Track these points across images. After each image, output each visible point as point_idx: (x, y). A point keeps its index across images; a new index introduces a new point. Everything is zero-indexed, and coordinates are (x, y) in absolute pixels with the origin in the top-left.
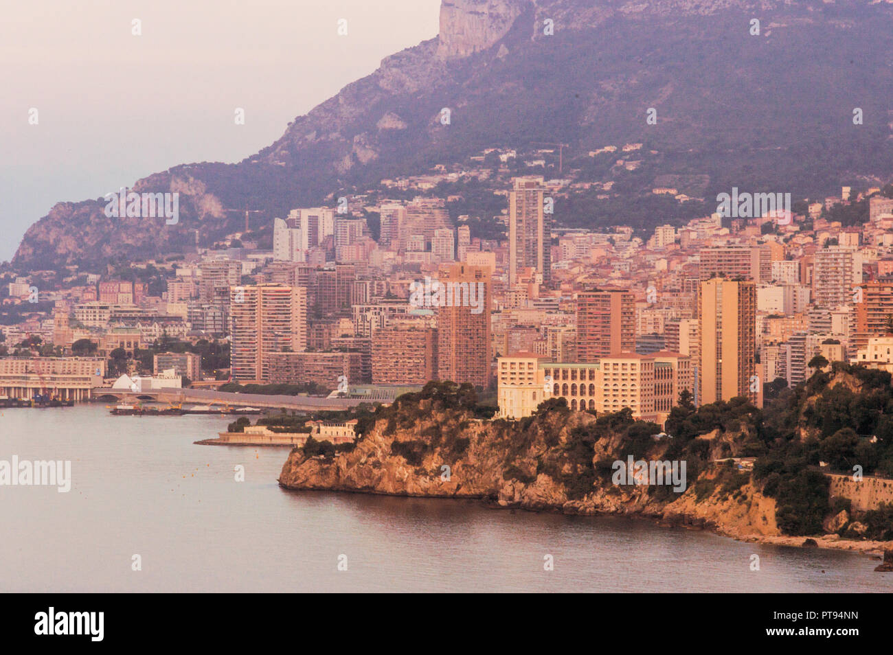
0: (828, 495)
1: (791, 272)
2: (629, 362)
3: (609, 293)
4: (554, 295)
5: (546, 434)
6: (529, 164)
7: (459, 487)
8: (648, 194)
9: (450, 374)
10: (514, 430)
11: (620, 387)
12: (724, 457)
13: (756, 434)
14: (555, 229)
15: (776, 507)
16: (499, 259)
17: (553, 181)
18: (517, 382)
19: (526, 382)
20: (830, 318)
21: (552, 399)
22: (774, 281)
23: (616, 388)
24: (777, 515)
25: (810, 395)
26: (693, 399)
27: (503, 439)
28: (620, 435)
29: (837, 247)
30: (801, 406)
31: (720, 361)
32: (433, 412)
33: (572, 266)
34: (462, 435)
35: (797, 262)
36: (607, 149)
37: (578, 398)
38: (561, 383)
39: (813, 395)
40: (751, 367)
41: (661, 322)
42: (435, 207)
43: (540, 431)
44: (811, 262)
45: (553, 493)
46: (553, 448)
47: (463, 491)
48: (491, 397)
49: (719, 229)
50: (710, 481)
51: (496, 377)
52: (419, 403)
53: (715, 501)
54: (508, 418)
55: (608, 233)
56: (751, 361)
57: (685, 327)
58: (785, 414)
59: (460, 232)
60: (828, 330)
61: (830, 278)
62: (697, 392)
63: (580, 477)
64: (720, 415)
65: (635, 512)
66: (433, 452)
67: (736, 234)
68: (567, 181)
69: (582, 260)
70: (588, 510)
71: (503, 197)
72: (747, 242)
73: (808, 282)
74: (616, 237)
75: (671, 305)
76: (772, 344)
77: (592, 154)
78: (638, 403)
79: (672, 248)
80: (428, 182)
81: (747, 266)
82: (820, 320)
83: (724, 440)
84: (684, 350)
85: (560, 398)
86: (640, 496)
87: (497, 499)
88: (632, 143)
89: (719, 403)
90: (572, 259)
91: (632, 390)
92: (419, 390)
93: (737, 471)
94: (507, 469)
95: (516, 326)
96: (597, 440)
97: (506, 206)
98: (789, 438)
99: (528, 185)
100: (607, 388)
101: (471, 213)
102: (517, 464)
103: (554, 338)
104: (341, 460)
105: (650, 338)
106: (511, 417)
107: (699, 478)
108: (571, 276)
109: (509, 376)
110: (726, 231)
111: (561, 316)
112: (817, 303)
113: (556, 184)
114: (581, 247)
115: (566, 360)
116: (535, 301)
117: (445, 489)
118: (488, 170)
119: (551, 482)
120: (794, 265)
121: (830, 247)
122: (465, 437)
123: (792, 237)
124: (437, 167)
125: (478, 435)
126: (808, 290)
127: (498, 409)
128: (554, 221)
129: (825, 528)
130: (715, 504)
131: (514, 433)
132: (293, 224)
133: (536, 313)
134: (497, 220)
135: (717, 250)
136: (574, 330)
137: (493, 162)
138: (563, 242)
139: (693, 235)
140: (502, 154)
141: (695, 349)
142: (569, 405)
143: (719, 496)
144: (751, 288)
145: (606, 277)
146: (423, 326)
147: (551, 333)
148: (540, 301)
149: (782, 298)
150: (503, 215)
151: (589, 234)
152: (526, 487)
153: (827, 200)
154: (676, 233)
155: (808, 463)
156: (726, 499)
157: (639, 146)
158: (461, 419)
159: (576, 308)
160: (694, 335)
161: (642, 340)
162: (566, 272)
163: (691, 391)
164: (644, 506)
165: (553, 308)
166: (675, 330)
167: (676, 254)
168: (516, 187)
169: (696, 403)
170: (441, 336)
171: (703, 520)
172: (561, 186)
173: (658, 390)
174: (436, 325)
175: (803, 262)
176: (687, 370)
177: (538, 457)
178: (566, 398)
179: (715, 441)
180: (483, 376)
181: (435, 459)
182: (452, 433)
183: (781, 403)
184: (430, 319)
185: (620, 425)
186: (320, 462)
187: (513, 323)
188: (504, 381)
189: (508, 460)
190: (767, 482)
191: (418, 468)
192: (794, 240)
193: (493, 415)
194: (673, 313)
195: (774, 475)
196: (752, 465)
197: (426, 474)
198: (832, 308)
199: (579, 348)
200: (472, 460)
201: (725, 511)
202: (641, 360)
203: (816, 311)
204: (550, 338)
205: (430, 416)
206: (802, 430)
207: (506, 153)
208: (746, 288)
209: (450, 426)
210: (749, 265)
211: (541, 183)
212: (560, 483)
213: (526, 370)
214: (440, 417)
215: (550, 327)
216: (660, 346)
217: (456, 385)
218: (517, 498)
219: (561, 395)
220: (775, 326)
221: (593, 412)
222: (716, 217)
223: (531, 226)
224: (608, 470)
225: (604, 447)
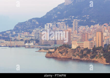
2: (88, 42)
3: (85, 33)
5: (78, 51)
6: (76, 18)
8: (90, 21)
10: (74, 50)
11: (87, 45)
12: (99, 53)
13: (103, 51)
16: (72, 29)
21: (78, 46)
22: (105, 32)
24: (106, 60)
27: (72, 51)
30: (109, 47)
31: (99, 42)
34: (67, 51)
36: (85, 16)
37: (81, 46)
38: (79, 44)
42: (64, 23)
47: (67, 57)
48: (71, 46)
50: (97, 56)
52: (62, 47)
55: (85, 26)
56: (102, 42)
57: (94, 38)
58: (107, 48)
59: (67, 26)
62: (96, 45)
63: (82, 56)
65: (88, 60)
66: (64, 53)
70: (83, 60)
71: (72, 22)
72: (102, 27)
75: (93, 35)
76: (105, 40)
77: (83, 17)
78: (89, 47)
80: (63, 20)
81: (102, 30)
84: (94, 40)
86: (89, 58)
87: (72, 58)
89: (99, 47)
90: (81, 29)
92: (62, 45)
93: (101, 55)
94: (73, 55)
97: (73, 23)
98: (107, 51)
99: (75, 20)
100: (85, 45)
101: (69, 24)
103: (79, 39)
104: (53, 54)
105: (90, 39)
108: (81, 31)
110: (99, 26)
113: (79, 20)
115: (80, 42)
116: (76, 34)
117: (65, 57)
120: (108, 30)
123: (107, 27)
124: (64, 18)
125: (69, 51)
127: (72, 48)
128: (79, 25)
132: (47, 25)
133: (76, 36)
134: (72, 25)
135: (98, 28)
136: (81, 38)
137: (71, 18)
138: (80, 27)
139: (95, 26)
141: (96, 40)
144: (102, 33)
145: (85, 31)
149: (106, 34)
151: (83, 26)
152: (75, 57)
154: (93, 26)
156: (99, 59)
157: (89, 16)
159: (81, 35)
165: (78, 35)
167: (93, 29)
169: (96, 47)
171: (97, 61)
173: (91, 45)
176: (95, 43)
177: (77, 53)
179: (98, 51)
180: (70, 44)
182: (66, 50)
185: (87, 50)
186: (50, 54)
187: (74, 37)
188: (73, 44)
190: (104, 56)
191: (62, 55)
194: (93, 36)
196: (103, 54)
199: (82, 40)
200: (69, 54)
206: (109, 50)
207: (73, 16)
211: (77, 20)
212: (79, 57)
213: (75, 43)
214: (65, 48)
217: (67, 45)
220: (105, 37)
221: (83, 48)
222: (98, 24)
223: (76, 25)
224: (85, 55)
225: (85, 52)
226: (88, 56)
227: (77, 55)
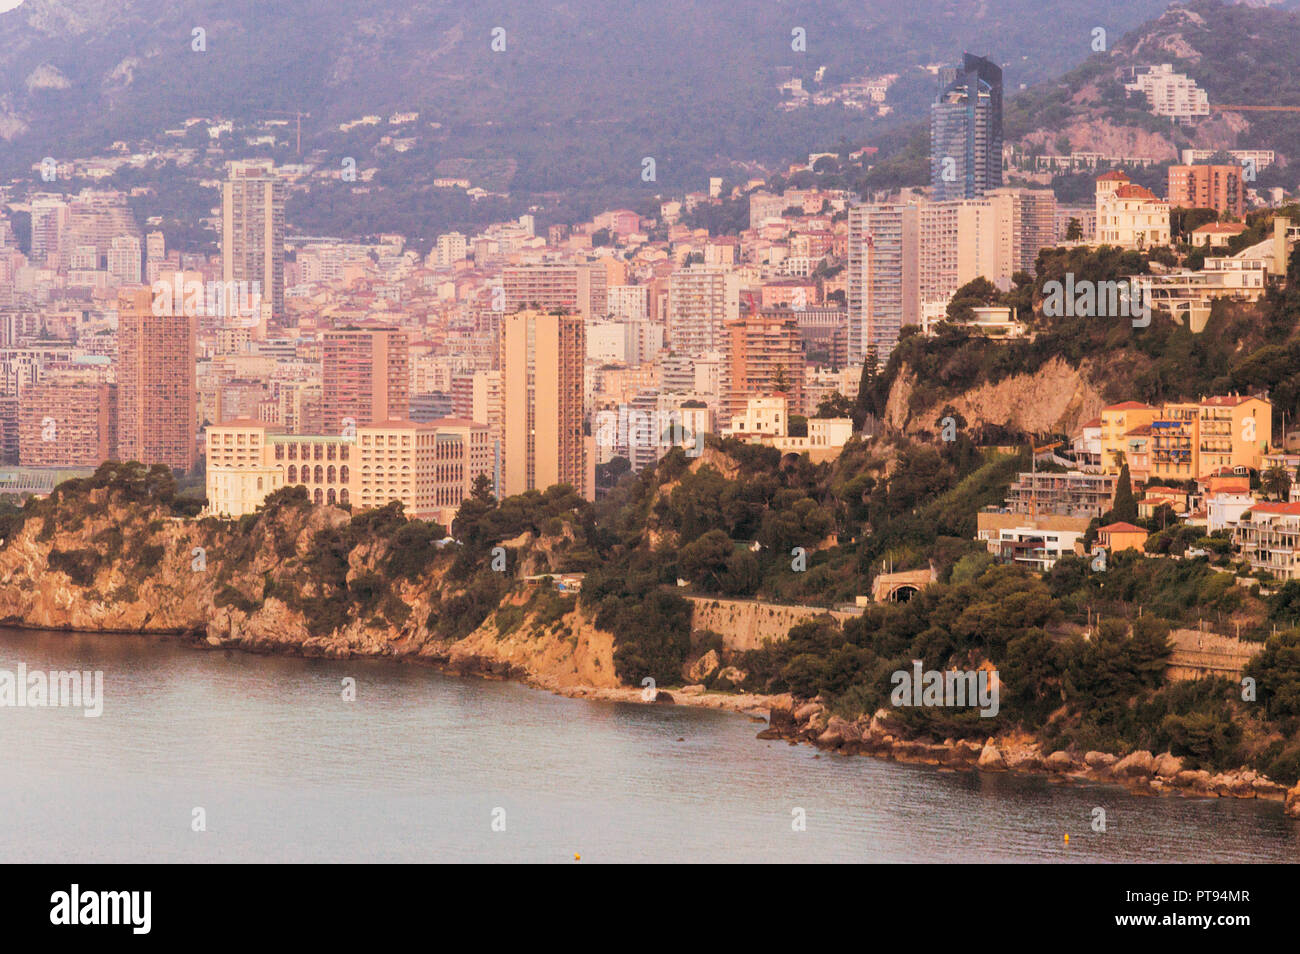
0: (688, 628)
1: (635, 301)
2: (399, 433)
3: (370, 333)
4: (290, 336)
5: (277, 539)
6: (251, 142)
7: (148, 618)
8: (426, 187)
9: (134, 451)
10: (230, 533)
11: (386, 471)
12: (537, 572)
13: (585, 539)
14: (290, 238)
15: (614, 645)
16: (209, 281)
17: (286, 167)
18: (235, 462)
19: (247, 463)
20: (693, 370)
21: (286, 489)
22: (611, 316)
23: (380, 471)
24: (615, 657)
25: (664, 481)
26: (493, 489)
27: (214, 546)
28: (386, 540)
29: (702, 266)
30: (651, 497)
31: (533, 432)
32: (111, 507)
33: (316, 292)
34: (153, 541)
35: (645, 287)
36: (367, 120)
37: (325, 487)
38: (299, 464)
39: (667, 481)
40: (577, 440)
41: (447, 375)
42: (112, 205)
43: (269, 536)
44: (664, 287)
45: (287, 627)
46: (287, 560)
47: (155, 623)
48: (195, 485)
49: (531, 239)
50: (517, 608)
51: (204, 456)
52: (89, 492)
53: (524, 637)
54: (221, 516)
55: (368, 244)
56: (577, 432)
57: (481, 383)
58: (627, 509)
59: (149, 241)
60: (689, 387)
61: (691, 312)
62: (499, 477)
63: (327, 603)
64: (532, 510)
65: (410, 653)
66: (110, 564)
67: (557, 247)
68: (308, 168)
69: (330, 284)
70: (339, 651)
71: (213, 190)
72: (572, 258)
73: (660, 316)
74: (380, 249)
75: (460, 350)
76: (607, 407)
77: (344, 127)
78: (412, 494)
79: (462, 266)
80: (103, 167)
81: (572, 294)
82: (677, 373)
83: (538, 548)
84: (480, 416)
85: (298, 487)
86: (416, 630)
87: (205, 635)
88: (404, 112)
89: (531, 494)
90: (316, 282)
91: (404, 475)
92: (90, 474)
93: (558, 593)
94: (220, 591)
95: (233, 381)
96: (352, 548)
97: (219, 203)
98: (632, 545)
99: (251, 173)
100: (366, 471)
101: (166, 214)
102: (234, 583)
103: (289, 398)
105: (430, 398)
106: (225, 514)
107: (502, 603)
108: (314, 308)
109: (222, 454)
110: (541, 241)
111: (299, 365)
112: (674, 348)
113: (293, 171)
114: (328, 265)
115: (307, 430)
116: (260, 343)
117: (129, 621)
118: (191, 151)
119: (285, 609)
120: (640, 292)
121: (693, 266)
122: (158, 544)
123: (636, 251)
124: (116, 145)
125: (177, 540)
126: (659, 329)
127: (206, 503)
128: (289, 226)
129: (685, 677)
130: (526, 641)
131: (230, 538)
133: (262, 361)
134: (205, 224)
135: (528, 269)
136: (318, 387)
137: (198, 139)
138: (302, 257)
139: (493, 248)
140: (210, 126)
141: (494, 415)
142: (312, 497)
143: (531, 630)
144: (577, 326)
145: (366, 308)
146: (96, 380)
147: (285, 391)
148: (267, 343)
149: (622, 340)
150: (215, 216)
151: (340, 246)
152: (248, 617)
153: (688, 197)
154: (468, 244)
155: (661, 581)
156: (541, 634)
157: (413, 116)
158: (152, 517)
159: (322, 355)
160: (495, 393)
161: (419, 402)
162: (306, 301)
163: (489, 476)
164: (421, 645)
165: (287, 354)
166: (467, 387)
167: (469, 275)
168: (233, 176)
169: (498, 497)
170: (122, 394)
171: (507, 665)
172: (299, 174)
173: (442, 474)
174: (115, 378)
175: (652, 288)
176: (483, 445)
177: (266, 574)
178: (307, 486)
179: (526, 549)
180: (184, 454)
181: (114, 577)
182: (138, 539)
183: (621, 492)
184: (105, 370)
185: (387, 526)
187: (228, 376)
188: (216, 462)
189: (222, 578)
190: (601, 609)
191: (88, 590)
192: (640, 255)
193: (198, 512)
194: (464, 361)
195: (609, 599)
196: (579, 584)
197: (99, 599)
198: (696, 355)
199: (326, 413)
200: (168, 577)
201: (540, 652)
202: (418, 431)
203: (673, 359)
204: (282, 397)
205: (106, 513)
206: (652, 533)
207: (217, 125)
208: (570, 326)
209: (135, 527)
210: (575, 291)
211: (270, 170)
212: (297, 611)
213: (248, 446)
214: (120, 515)
215: (283, 383)
216: (444, 409)
217: (144, 467)
218: (234, 634)
219: (299, 482)
220: (612, 380)
221: (347, 507)
222: (527, 221)
223: (255, 233)
224: (369, 592)
225: (363, 558)
226: (398, 611)
227: (269, 591)
